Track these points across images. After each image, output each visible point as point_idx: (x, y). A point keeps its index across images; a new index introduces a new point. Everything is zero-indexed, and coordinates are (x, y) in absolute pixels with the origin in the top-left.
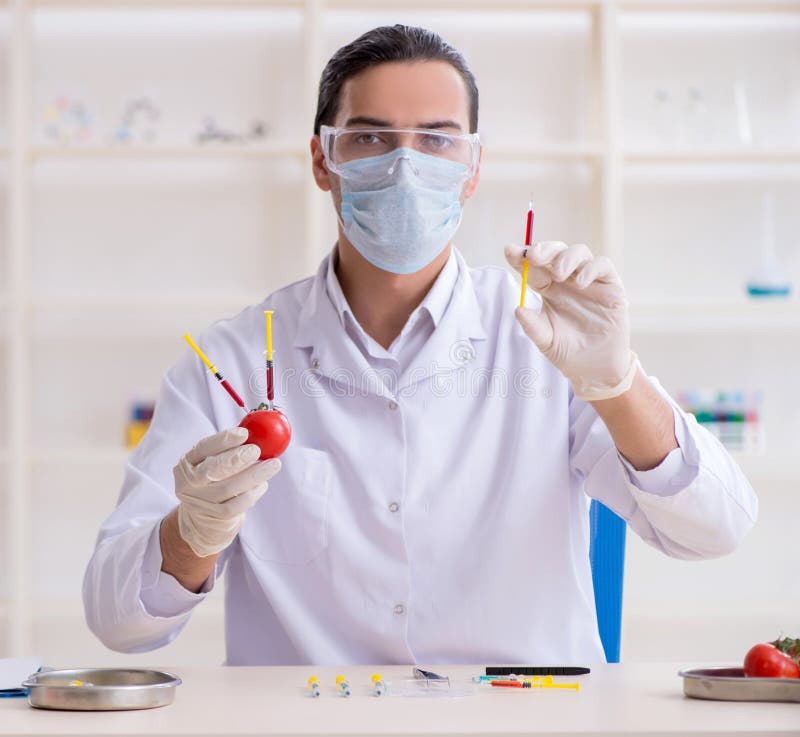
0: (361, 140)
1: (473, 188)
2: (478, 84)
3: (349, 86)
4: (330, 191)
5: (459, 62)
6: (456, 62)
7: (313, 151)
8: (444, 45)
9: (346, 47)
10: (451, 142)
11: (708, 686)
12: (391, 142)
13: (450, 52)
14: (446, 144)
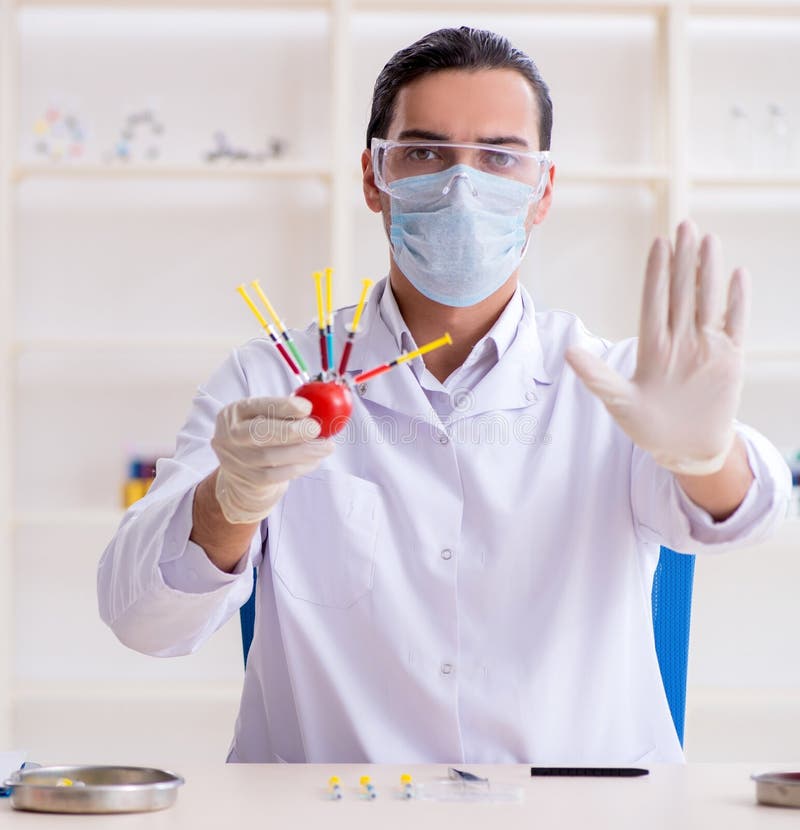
0: (415, 155)
1: (544, 213)
2: (552, 95)
3: (403, 94)
4: (381, 213)
5: (530, 70)
6: (526, 71)
7: (365, 167)
8: (513, 51)
9: (404, 51)
10: (516, 160)
11: (782, 790)
12: (448, 158)
13: (520, 59)
14: (511, 162)
